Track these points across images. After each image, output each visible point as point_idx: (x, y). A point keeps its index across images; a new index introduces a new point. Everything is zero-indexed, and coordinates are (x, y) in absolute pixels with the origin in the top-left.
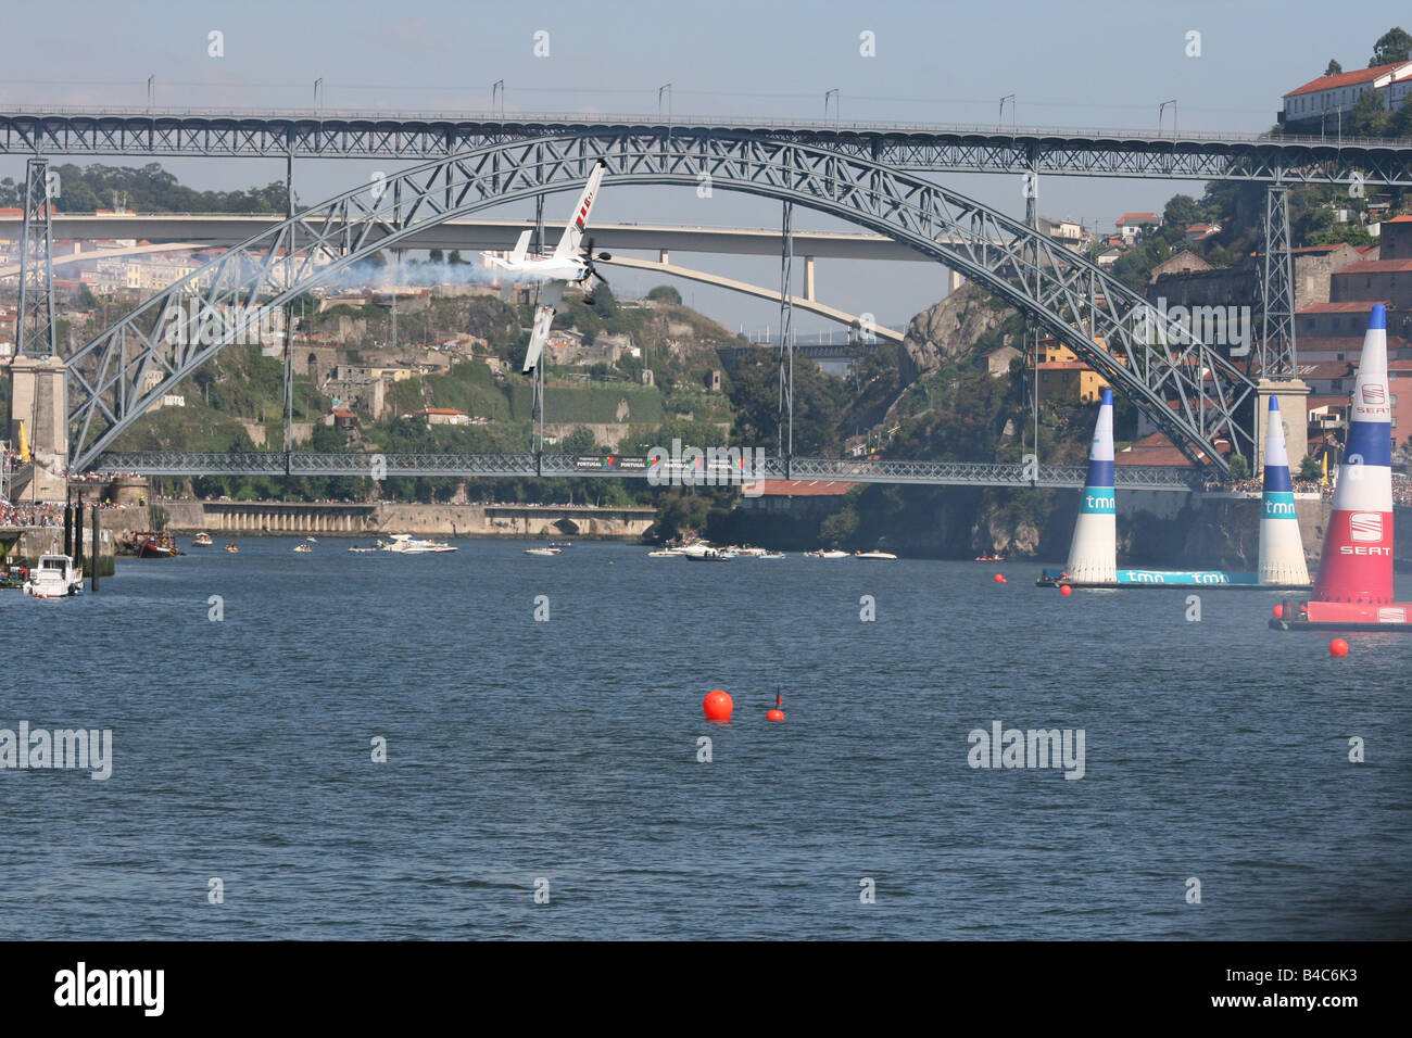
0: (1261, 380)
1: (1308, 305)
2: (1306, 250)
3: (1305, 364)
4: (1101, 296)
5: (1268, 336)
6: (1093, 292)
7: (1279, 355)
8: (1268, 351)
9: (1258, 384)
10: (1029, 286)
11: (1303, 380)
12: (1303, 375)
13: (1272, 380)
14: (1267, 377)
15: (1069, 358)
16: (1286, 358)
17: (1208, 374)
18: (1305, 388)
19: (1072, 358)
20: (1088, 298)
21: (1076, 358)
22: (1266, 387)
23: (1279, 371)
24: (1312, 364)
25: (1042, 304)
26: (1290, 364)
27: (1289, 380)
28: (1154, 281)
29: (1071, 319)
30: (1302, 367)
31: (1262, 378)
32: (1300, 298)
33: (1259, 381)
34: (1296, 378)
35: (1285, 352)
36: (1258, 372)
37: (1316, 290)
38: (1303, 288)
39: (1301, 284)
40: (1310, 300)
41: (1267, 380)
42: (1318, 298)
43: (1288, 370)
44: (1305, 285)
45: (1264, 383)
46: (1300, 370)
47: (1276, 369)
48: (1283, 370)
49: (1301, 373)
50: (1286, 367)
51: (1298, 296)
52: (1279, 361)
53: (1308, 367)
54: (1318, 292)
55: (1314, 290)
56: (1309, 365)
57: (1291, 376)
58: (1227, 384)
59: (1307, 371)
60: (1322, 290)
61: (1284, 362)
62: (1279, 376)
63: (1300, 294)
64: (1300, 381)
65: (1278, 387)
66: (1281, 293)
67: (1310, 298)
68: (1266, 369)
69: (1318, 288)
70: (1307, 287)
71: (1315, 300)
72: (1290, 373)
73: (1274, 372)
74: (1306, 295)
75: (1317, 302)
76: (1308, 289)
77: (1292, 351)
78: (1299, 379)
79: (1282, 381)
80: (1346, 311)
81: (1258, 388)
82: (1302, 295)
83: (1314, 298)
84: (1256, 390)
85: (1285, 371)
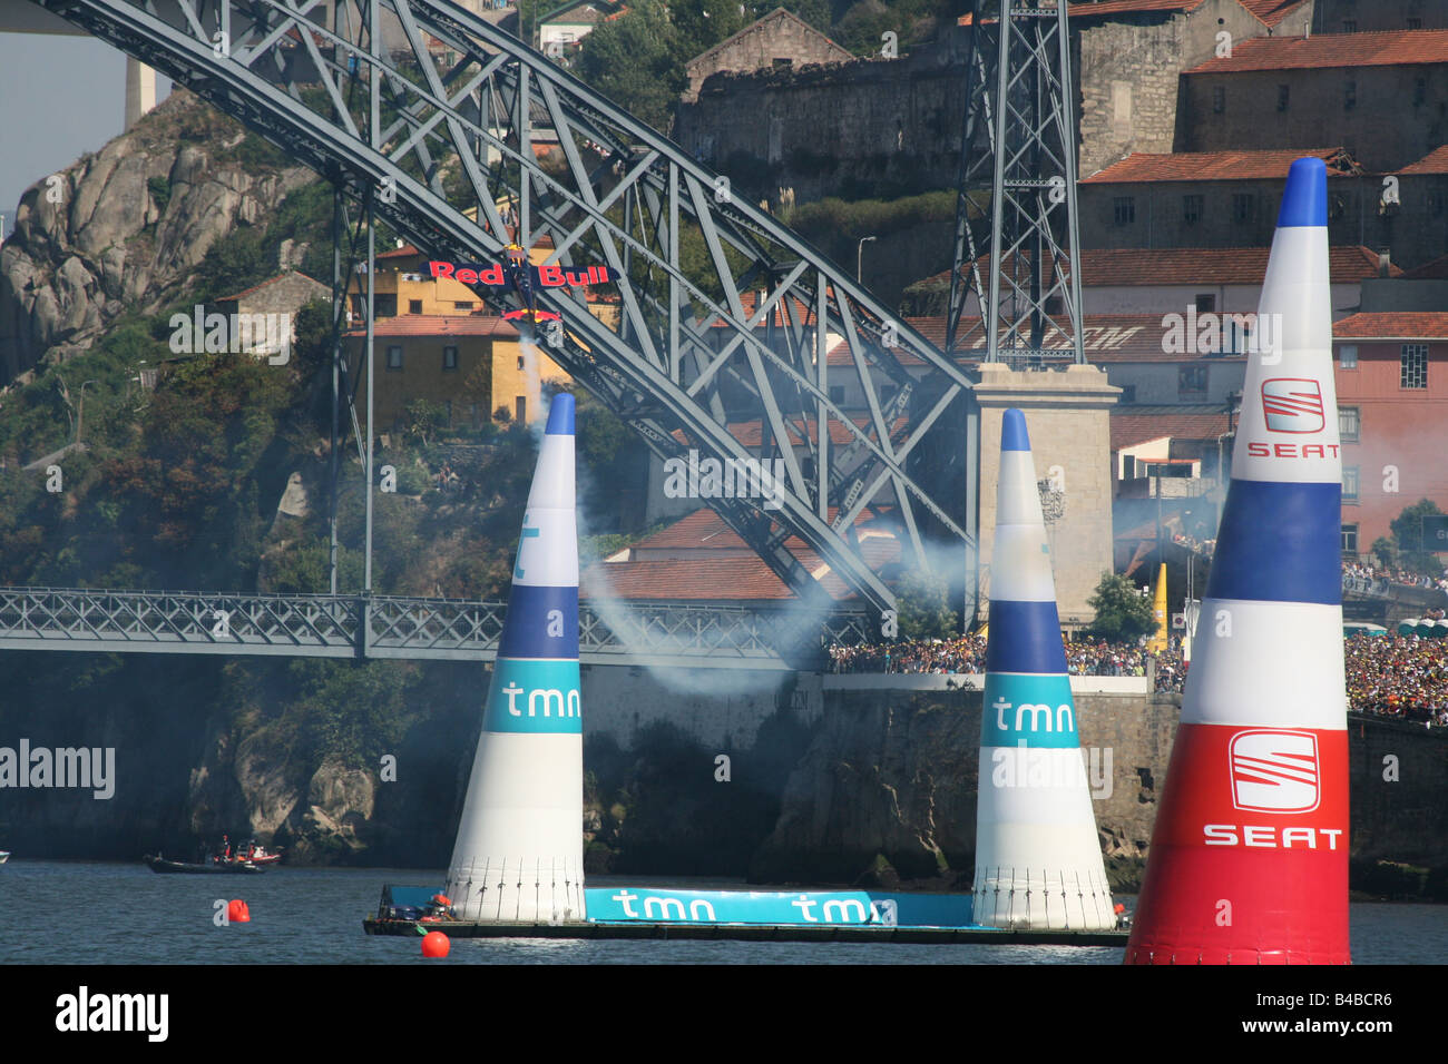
0: (984, 367)
1: (1111, 161)
2: (1114, 6)
3: (1107, 322)
4: (550, 135)
5: (1005, 246)
6: (527, 124)
7: (1036, 298)
8: (1004, 286)
9: (977, 377)
10: (350, 106)
11: (1100, 366)
12: (1099, 351)
13: (1015, 365)
14: (1000, 359)
15: (460, 305)
16: (1055, 306)
17: (840, 348)
18: (1104, 386)
19: (468, 305)
20: (513, 140)
21: (478, 304)
22: (999, 385)
23: (1036, 341)
24: (1125, 322)
25: (386, 156)
26: (1066, 323)
27: (1062, 364)
28: (692, 94)
29: (465, 198)
30: (1100, 329)
31: (989, 361)
32: (1094, 139)
33: (979, 370)
34: (1082, 362)
35: (1053, 291)
36: (976, 345)
37: (1138, 117)
38: (1103, 113)
39: (1096, 104)
40: (1121, 145)
41: (1002, 367)
42: (1142, 141)
43: (1059, 338)
44: (1108, 105)
45: (994, 374)
46: (1092, 339)
47: (1027, 335)
48: (1046, 338)
49: (1094, 346)
50: (1054, 331)
51: (1088, 135)
52: (1036, 313)
53: (1114, 330)
54: (1143, 124)
55: (1132, 117)
56: (1118, 325)
57: (1067, 355)
58: (893, 377)
59: (1111, 342)
60: (1153, 118)
61: (1047, 317)
62: (1036, 354)
63: (1094, 129)
64: (1093, 368)
65: (1029, 387)
66: (1041, 128)
67: (1120, 141)
68: (1000, 335)
69: (1142, 113)
70: (1113, 110)
71: (1135, 145)
72: (1065, 346)
73: (1020, 344)
74: (1109, 134)
75: (1139, 151)
76: (1116, 117)
77: (1070, 287)
78: (1090, 363)
79: (1044, 369)
80: (1221, 175)
81: (978, 387)
82: (1098, 133)
83: (1131, 142)
84: (971, 393)
85: (1053, 341)
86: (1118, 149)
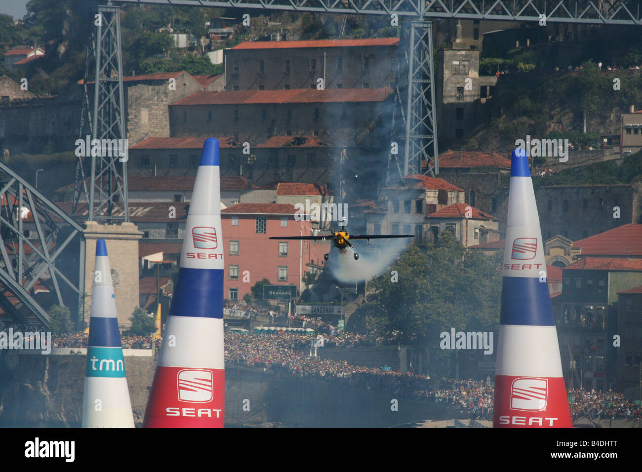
0: (88, 223)
1: (140, 140)
2: (141, 77)
3: (138, 205)
5: (97, 174)
7: (109, 195)
8: (96, 190)
9: (85, 227)
11: (135, 223)
12: (135, 217)
13: (101, 222)
14: (94, 220)
16: (116, 198)
17: (28, 214)
18: (137, 232)
22: (94, 230)
23: (109, 212)
24: (145, 205)
26: (121, 205)
27: (119, 222)
30: (135, 208)
31: (90, 220)
32: (133, 131)
33: (86, 224)
34: (128, 221)
35: (116, 192)
36: (85, 214)
37: (151, 123)
38: (136, 120)
39: (134, 117)
40: (144, 134)
41: (95, 223)
42: (152, 132)
43: (118, 211)
44: (139, 117)
45: (91, 226)
46: (132, 212)
47: (105, 210)
48: (113, 211)
49: (132, 215)
50: (116, 209)
51: (131, 129)
52: (109, 201)
53: (141, 209)
54: (153, 125)
55: (148, 122)
56: (142, 207)
57: (122, 219)
58: (50, 226)
59: (140, 213)
60: (157, 123)
61: (114, 203)
62: (109, 218)
63: (133, 127)
64: (132, 224)
65: (106, 231)
66: (112, 126)
67: (144, 132)
68: (94, 210)
69: (153, 121)
70: (141, 120)
71: (150, 134)
72: (120, 215)
73: (102, 214)
74: (139, 129)
75: (152, 136)
76: (142, 122)
77: (123, 191)
78: (131, 222)
79: (112, 224)
80: (184, 147)
81: (85, 231)
82: (135, 128)
83: (148, 133)
84: (82, 233)
85: (116, 212)
86: (143, 136)
